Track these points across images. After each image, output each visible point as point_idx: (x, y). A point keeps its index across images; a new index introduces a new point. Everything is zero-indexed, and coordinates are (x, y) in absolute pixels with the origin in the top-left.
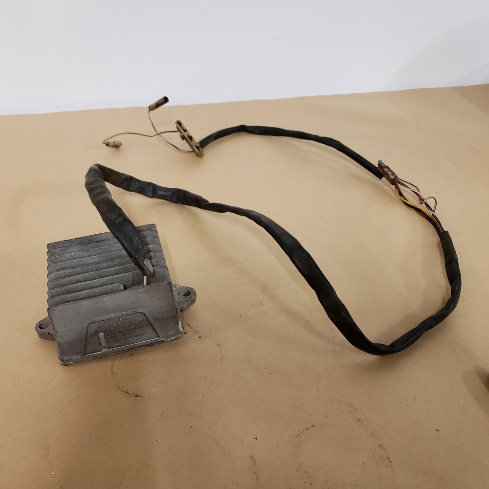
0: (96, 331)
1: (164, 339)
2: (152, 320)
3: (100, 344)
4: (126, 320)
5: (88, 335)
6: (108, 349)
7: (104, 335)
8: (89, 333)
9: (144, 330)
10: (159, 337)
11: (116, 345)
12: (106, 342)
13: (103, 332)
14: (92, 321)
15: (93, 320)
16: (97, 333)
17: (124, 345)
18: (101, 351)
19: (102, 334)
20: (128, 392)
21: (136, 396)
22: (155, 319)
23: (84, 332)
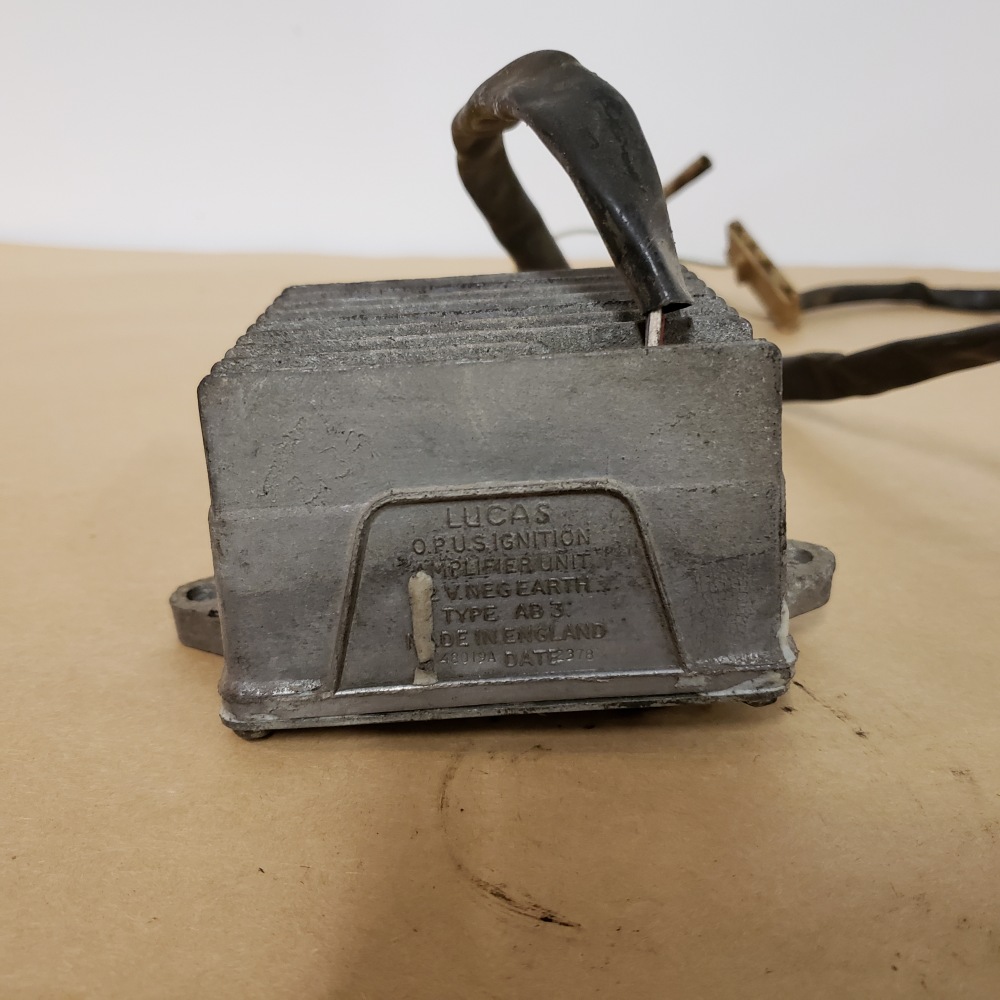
0: (403, 562)
1: (701, 681)
2: (659, 556)
3: (410, 642)
4: (544, 528)
5: (364, 573)
6: (441, 678)
7: (435, 591)
8: (369, 561)
9: (615, 606)
10: (681, 664)
11: (483, 664)
12: (438, 639)
13: (431, 570)
14: (392, 494)
15: (396, 491)
16: (404, 568)
17: (516, 675)
18: (410, 681)
19: (421, 582)
20: (509, 892)
21: (546, 919)
22: (678, 553)
23: (348, 555)
